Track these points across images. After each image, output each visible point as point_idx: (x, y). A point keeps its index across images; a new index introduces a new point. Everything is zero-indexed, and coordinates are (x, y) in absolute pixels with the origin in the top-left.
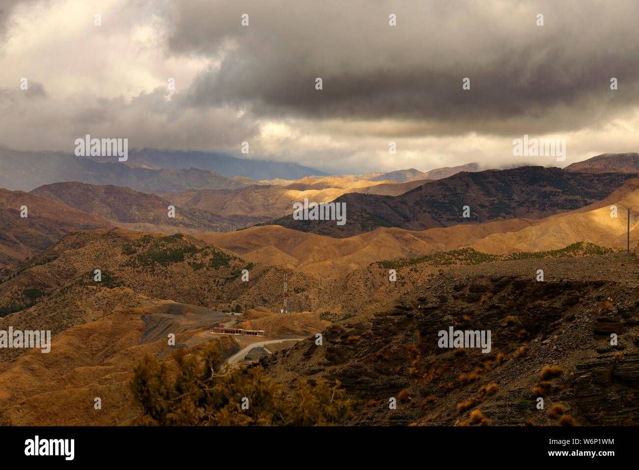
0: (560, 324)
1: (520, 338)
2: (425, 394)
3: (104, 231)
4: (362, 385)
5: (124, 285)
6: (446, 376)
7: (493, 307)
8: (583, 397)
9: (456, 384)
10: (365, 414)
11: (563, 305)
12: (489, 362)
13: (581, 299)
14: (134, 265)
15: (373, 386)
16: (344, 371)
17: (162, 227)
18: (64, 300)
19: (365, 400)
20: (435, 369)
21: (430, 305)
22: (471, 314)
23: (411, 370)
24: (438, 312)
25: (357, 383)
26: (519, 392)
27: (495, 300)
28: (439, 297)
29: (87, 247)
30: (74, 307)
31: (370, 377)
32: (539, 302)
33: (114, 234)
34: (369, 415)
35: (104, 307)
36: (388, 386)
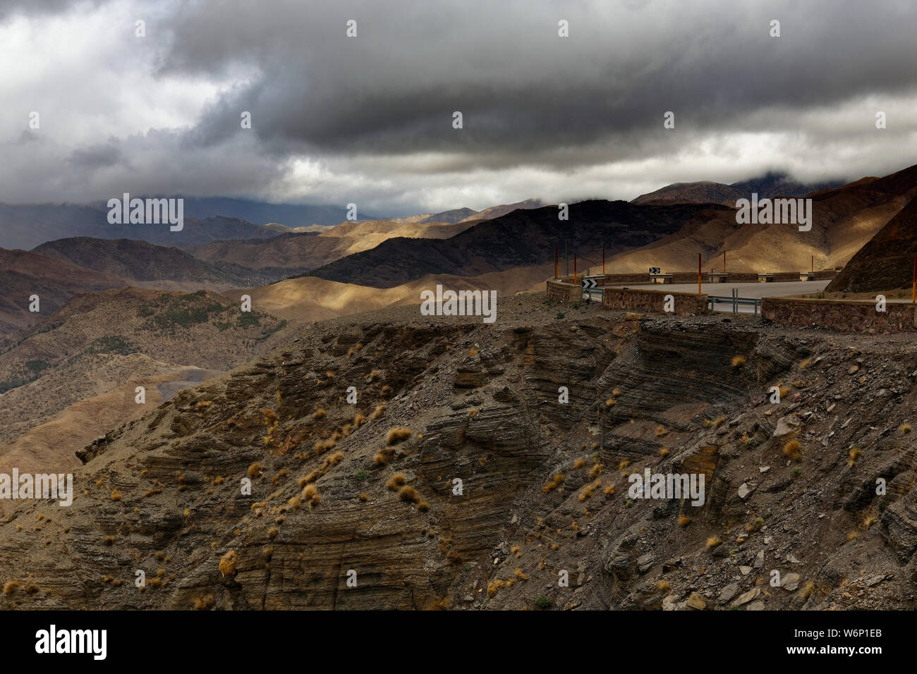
0: (422, 377)
1: (383, 396)
2: (278, 467)
3: (117, 291)
4: (209, 459)
5: (141, 352)
6: (303, 444)
7: (360, 360)
8: (428, 463)
9: (312, 453)
10: (210, 494)
11: (429, 355)
12: (348, 426)
13: (448, 347)
14: (151, 328)
15: (221, 460)
16: (189, 444)
17: (185, 284)
18: (71, 372)
19: (212, 477)
20: (292, 437)
21: (294, 361)
22: (335, 370)
23: (266, 439)
24: (301, 368)
25: (203, 458)
26: (361, 461)
27: (364, 353)
28: (305, 351)
29: (97, 310)
30: (82, 378)
31: (218, 450)
32: (407, 352)
33: (127, 294)
34: (214, 495)
35: (117, 377)
36: (239, 459)
